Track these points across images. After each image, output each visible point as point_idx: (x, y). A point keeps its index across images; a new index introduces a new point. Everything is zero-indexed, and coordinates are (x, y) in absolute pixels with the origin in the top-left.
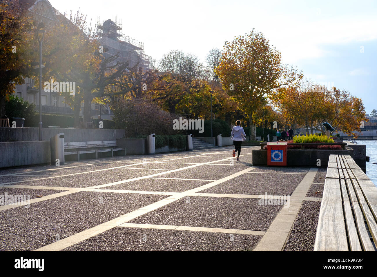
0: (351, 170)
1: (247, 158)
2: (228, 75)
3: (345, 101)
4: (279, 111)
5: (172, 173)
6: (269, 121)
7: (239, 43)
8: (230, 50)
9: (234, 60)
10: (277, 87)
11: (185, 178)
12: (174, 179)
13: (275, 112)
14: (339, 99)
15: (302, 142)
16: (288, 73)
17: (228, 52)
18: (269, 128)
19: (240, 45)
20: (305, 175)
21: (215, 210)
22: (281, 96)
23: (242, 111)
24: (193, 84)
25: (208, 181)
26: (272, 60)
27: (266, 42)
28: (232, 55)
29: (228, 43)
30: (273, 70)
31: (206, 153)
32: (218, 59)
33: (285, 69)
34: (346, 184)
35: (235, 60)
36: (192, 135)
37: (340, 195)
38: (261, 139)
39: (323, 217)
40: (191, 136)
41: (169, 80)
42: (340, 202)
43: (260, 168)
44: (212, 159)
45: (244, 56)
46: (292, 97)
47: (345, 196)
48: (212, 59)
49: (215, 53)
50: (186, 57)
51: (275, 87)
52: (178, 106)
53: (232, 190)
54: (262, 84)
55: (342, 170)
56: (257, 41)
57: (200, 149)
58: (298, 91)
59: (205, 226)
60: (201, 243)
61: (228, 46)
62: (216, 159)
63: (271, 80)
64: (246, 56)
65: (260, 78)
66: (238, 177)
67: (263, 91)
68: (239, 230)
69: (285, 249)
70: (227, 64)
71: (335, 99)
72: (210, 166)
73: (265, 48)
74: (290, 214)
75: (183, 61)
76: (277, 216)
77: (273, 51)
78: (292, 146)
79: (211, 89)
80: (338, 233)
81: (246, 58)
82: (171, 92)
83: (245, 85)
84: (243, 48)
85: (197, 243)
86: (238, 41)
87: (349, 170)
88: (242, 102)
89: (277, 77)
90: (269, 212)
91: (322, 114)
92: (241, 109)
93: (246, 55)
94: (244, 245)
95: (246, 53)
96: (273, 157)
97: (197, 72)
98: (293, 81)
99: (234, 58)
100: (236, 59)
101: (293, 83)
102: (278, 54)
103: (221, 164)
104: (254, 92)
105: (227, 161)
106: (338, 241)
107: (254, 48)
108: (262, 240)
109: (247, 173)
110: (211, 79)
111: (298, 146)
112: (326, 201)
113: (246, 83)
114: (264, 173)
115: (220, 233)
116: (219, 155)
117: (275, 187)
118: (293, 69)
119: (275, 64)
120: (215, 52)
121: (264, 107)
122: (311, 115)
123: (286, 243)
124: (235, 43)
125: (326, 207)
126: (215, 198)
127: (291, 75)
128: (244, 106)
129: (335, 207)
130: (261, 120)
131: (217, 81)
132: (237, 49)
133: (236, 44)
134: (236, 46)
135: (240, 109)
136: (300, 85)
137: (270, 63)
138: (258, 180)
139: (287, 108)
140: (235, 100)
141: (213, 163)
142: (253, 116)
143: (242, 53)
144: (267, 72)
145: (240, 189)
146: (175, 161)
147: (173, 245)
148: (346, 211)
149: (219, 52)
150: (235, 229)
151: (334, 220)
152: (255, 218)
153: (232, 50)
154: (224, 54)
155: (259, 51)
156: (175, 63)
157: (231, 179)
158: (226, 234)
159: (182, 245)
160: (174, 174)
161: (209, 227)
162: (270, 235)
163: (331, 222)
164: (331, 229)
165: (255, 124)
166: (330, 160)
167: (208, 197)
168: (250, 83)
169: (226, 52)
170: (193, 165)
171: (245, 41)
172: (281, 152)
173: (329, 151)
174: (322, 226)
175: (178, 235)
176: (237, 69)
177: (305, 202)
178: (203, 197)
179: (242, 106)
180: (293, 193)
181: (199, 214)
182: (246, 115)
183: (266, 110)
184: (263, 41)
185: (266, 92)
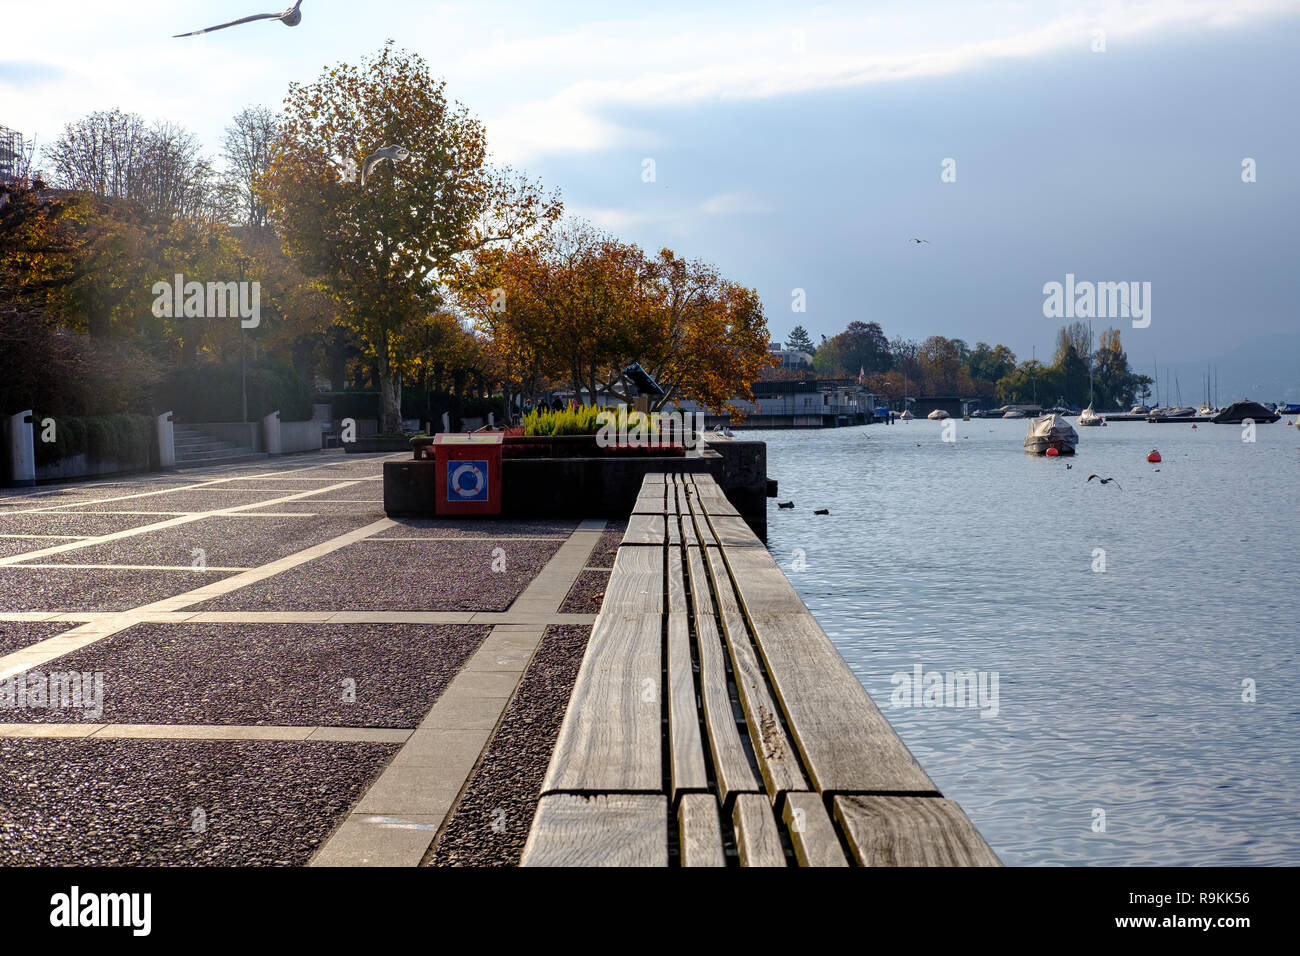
0: (707, 520)
1: (367, 490)
2: (301, 201)
3: (702, 296)
4: (483, 331)
5: (95, 546)
6: (450, 365)
7: (341, 92)
8: (307, 114)
9: (322, 148)
10: (473, 247)
11: (141, 564)
12: (101, 567)
13: (468, 334)
14: (684, 292)
15: (553, 433)
16: (511, 200)
17: (302, 121)
18: (448, 389)
19: (344, 96)
20: (560, 544)
21: (240, 665)
22: (487, 279)
23: (351, 331)
24: (175, 232)
25: (224, 572)
26: (454, 153)
27: (434, 90)
28: (316, 133)
29: (300, 91)
30: (458, 187)
31: (221, 477)
32: (265, 146)
33: (499, 184)
34: (685, 563)
35: (326, 150)
36: (171, 413)
37: (661, 595)
38: (421, 429)
39: (592, 663)
40: (169, 419)
41: (84, 217)
42: (656, 617)
43: (409, 524)
44: (243, 499)
45: (357, 137)
46: (527, 282)
47: (675, 598)
48: (243, 147)
49: (256, 125)
50: (150, 136)
51: (468, 245)
52: (122, 312)
53: (305, 599)
54: (421, 237)
55: (680, 521)
56: (404, 85)
57: (201, 465)
58: (544, 264)
59: (201, 722)
60: (185, 778)
61: (301, 99)
62: (257, 497)
63: (451, 222)
64: (364, 138)
65: (415, 213)
66: (330, 554)
67: (424, 261)
68: (320, 728)
69: (475, 781)
70: (296, 164)
71: (671, 290)
72: (231, 521)
73: (432, 111)
74: (502, 669)
75: (138, 150)
76: (457, 678)
77: (457, 121)
78: (520, 446)
79: (239, 250)
80: (634, 710)
81: (366, 143)
82: (94, 259)
83: (362, 237)
84: (354, 109)
85: (167, 779)
86: (334, 83)
87: (701, 521)
88: (350, 297)
89: (474, 214)
90: (429, 666)
91: (625, 342)
92: (350, 324)
93: (364, 133)
94: (336, 776)
95: (366, 125)
96: (456, 485)
97: (192, 191)
98: (528, 226)
99: (321, 141)
100: (329, 146)
101: (529, 233)
102: (475, 131)
103: (275, 515)
104: (392, 264)
105: (295, 504)
106: (633, 735)
107: (393, 108)
108: (401, 757)
109: (365, 542)
110: (242, 216)
111: (540, 444)
112: (611, 614)
113: (364, 230)
114: (423, 542)
115: (252, 742)
116: (268, 482)
117: (458, 584)
118: (528, 184)
119: (467, 168)
120: (255, 122)
121: (430, 318)
122: (591, 343)
123: (479, 764)
124: (325, 89)
125: (609, 633)
126: (242, 626)
127: (522, 206)
128: (357, 314)
129: (638, 633)
130: (418, 361)
131: (263, 225)
132: (332, 111)
133: (329, 95)
134: (330, 102)
135: (343, 324)
136: (554, 240)
137: (448, 163)
138: (400, 563)
139: (510, 322)
140: (328, 291)
141: (245, 511)
142: (390, 348)
143: (349, 126)
144: (438, 194)
145: (336, 593)
146: (108, 506)
147: (82, 790)
148: (673, 641)
149: (271, 120)
150: (307, 725)
151: (627, 673)
152: (381, 688)
153: (315, 114)
154: (286, 128)
155: (410, 118)
156: (111, 156)
157: (306, 563)
158: (275, 742)
159: (113, 787)
160: (102, 549)
161: (217, 722)
162: (428, 738)
163: (617, 680)
164: (615, 698)
165: (396, 376)
166: (644, 491)
167: (217, 625)
168: (379, 232)
169: (295, 121)
170: (173, 517)
171: (363, 85)
172: (482, 468)
173: (643, 462)
174: (586, 692)
175: (101, 756)
176: (332, 182)
177: (553, 630)
178: (202, 624)
179: (351, 313)
180: (515, 603)
181: (184, 680)
182: (366, 344)
183: (436, 325)
184: (422, 86)
185: (436, 264)
